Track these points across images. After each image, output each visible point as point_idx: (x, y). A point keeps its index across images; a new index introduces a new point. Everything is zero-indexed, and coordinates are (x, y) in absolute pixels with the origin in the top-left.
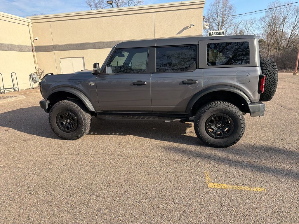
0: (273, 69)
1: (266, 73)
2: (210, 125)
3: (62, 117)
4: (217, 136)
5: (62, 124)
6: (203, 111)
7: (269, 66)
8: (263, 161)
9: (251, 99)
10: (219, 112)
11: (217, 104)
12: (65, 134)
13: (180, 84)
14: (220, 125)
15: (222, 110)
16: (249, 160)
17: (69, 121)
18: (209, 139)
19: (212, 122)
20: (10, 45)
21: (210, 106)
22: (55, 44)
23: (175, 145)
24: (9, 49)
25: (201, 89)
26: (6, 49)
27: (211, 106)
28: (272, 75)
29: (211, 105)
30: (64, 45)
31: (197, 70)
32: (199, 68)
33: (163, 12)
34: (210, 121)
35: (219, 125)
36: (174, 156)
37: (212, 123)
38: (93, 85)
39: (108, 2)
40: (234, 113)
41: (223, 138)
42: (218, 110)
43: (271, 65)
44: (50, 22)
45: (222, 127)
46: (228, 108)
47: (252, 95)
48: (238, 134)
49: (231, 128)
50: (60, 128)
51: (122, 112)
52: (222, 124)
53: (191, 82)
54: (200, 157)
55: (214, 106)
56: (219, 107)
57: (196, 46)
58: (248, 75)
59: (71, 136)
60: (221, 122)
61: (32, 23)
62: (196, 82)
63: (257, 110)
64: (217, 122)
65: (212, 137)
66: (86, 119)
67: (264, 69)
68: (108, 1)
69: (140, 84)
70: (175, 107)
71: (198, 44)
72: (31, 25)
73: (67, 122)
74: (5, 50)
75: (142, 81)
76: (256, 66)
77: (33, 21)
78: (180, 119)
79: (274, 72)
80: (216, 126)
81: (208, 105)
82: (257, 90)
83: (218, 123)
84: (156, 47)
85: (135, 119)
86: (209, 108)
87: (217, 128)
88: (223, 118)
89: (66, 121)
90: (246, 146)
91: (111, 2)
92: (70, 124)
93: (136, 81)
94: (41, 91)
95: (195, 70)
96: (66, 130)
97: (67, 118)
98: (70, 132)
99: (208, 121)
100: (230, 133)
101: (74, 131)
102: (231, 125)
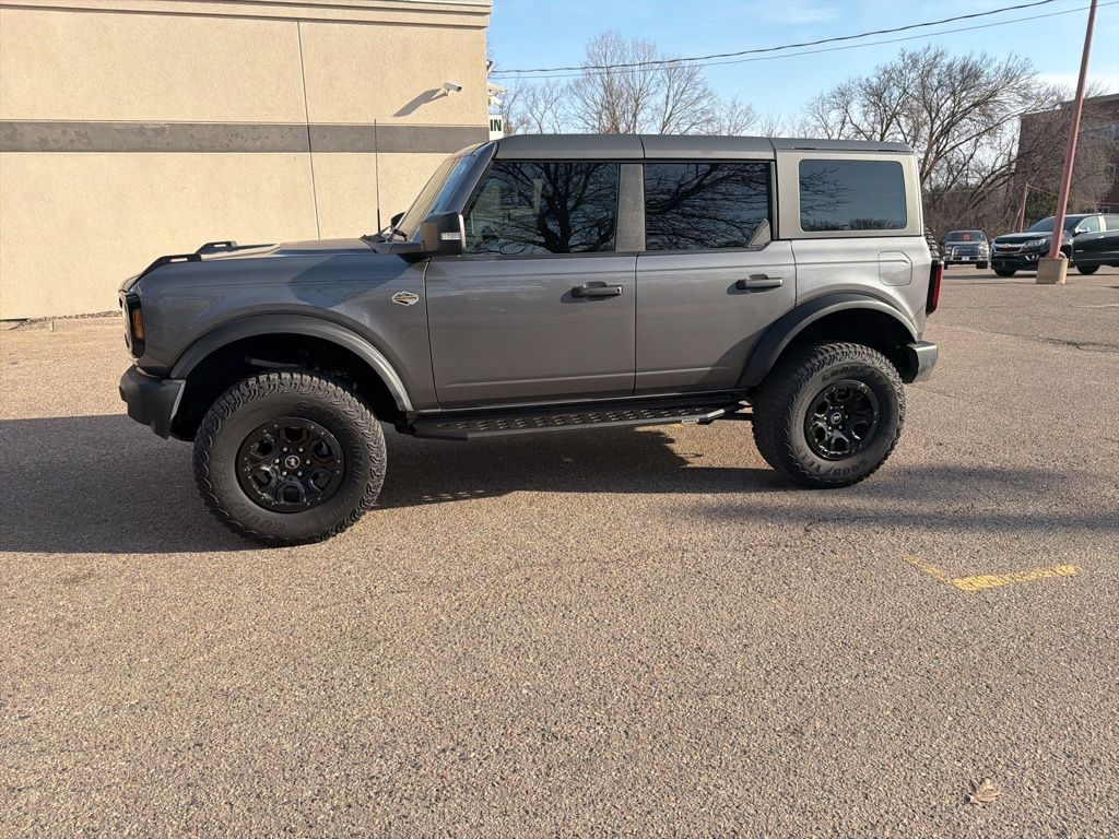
6: (801, 375)
10: (844, 375)
11: (839, 351)
13: (730, 291)
15: (854, 369)
17: (293, 461)
18: (815, 466)
19: (822, 409)
23: (709, 498)
25: (790, 305)
29: (822, 353)
31: (775, 246)
32: (779, 240)
33: (336, 25)
35: (836, 417)
37: (821, 413)
38: (412, 302)
41: (849, 455)
42: (844, 370)
45: (844, 421)
46: (869, 362)
47: (914, 321)
49: (872, 421)
50: (254, 498)
51: (520, 405)
52: (845, 412)
53: (762, 285)
54: (826, 520)
55: (833, 358)
56: (848, 360)
57: (768, 165)
58: (907, 260)
59: (310, 523)
60: (842, 407)
62: (779, 283)
64: (832, 407)
65: (823, 456)
69: (598, 294)
70: (710, 372)
71: (772, 160)
75: (604, 284)
76: (921, 235)
78: (722, 411)
80: (828, 423)
81: (816, 357)
82: (925, 305)
83: (834, 411)
84: (644, 161)
87: (830, 428)
88: (851, 394)
89: (279, 464)
92: (300, 474)
93: (581, 282)
94: (140, 335)
95: (767, 244)
96: (283, 502)
97: (285, 449)
98: (304, 508)
99: (815, 407)
100: (869, 436)
101: (323, 502)
102: (872, 413)
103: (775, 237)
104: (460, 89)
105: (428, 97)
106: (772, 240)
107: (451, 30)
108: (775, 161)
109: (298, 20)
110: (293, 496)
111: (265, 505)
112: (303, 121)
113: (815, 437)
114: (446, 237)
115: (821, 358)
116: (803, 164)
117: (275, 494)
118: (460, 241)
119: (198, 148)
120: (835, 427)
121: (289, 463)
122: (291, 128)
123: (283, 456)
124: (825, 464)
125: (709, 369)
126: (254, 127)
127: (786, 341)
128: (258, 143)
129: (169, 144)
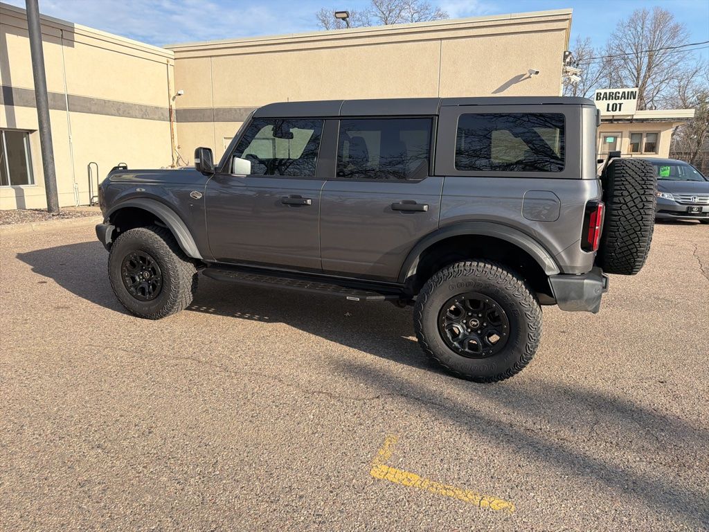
0: (643, 188)
1: (621, 198)
2: (451, 319)
3: (132, 264)
4: (467, 350)
5: (134, 280)
6: (433, 281)
7: (632, 181)
8: (565, 433)
9: (561, 264)
10: (471, 288)
11: (468, 268)
12: (136, 305)
13: (386, 210)
14: (475, 323)
16: (529, 425)
17: (146, 274)
18: (446, 356)
20: (123, 103)
21: (451, 270)
22: (217, 106)
24: (121, 112)
26: (113, 112)
27: (454, 271)
28: (636, 206)
29: (453, 268)
30: (235, 110)
31: (429, 180)
32: (434, 176)
33: (463, 40)
35: (473, 323)
36: (344, 386)
38: (199, 197)
39: (338, 15)
40: (509, 295)
41: (479, 356)
42: (470, 284)
43: (638, 179)
44: (211, 56)
45: (481, 328)
46: (494, 282)
47: (563, 255)
48: (520, 351)
49: (501, 333)
50: (128, 288)
52: (482, 320)
53: (411, 209)
54: (405, 396)
55: (459, 272)
56: (472, 276)
57: (432, 118)
58: (554, 198)
59: (147, 309)
60: (480, 315)
61: (175, 59)
62: (423, 208)
63: (573, 294)
64: (470, 314)
65: (455, 350)
66: (178, 275)
67: (618, 187)
68: (336, 13)
69: (296, 203)
71: (436, 115)
72: (172, 62)
73: (143, 278)
74: (112, 115)
75: (301, 197)
76: (581, 179)
77: (178, 55)
79: (643, 197)
80: (467, 326)
81: (448, 269)
82: (580, 241)
83: (471, 317)
84: (342, 118)
85: (284, 284)
86: (447, 277)
87: (469, 330)
88: (482, 306)
89: (142, 275)
90: (546, 387)
91: (345, 15)
93: (288, 194)
95: (424, 179)
97: (144, 268)
103: (432, 173)
104: (537, 73)
105: (517, 79)
106: (429, 176)
108: (438, 116)
109: (441, 39)
117: (136, 289)
123: (143, 271)
125: (372, 264)
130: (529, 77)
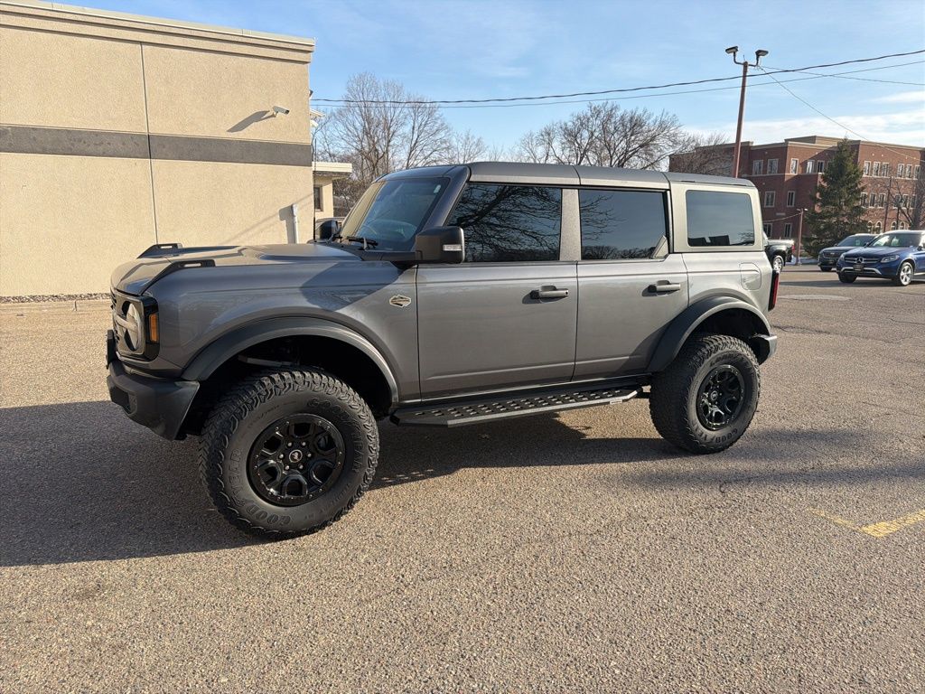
10: (724, 361)
13: (644, 294)
14: (716, 395)
15: (730, 356)
17: (296, 455)
18: (704, 436)
25: (685, 304)
27: (712, 348)
29: (709, 344)
31: (671, 258)
32: (674, 253)
33: (177, 50)
34: (706, 388)
35: (714, 395)
37: (706, 393)
38: (405, 304)
41: (725, 425)
42: (725, 357)
45: (719, 397)
46: (740, 350)
49: (739, 398)
50: (262, 494)
53: (666, 289)
55: (717, 348)
56: (727, 349)
57: (665, 193)
58: (758, 269)
60: (718, 386)
62: (678, 287)
64: (711, 388)
69: (550, 295)
70: (628, 360)
73: (286, 464)
75: (555, 288)
78: (635, 393)
81: (705, 347)
82: (768, 304)
83: (713, 390)
84: (581, 187)
87: (711, 404)
88: (726, 376)
89: (283, 459)
92: (301, 467)
93: (536, 285)
94: (154, 337)
95: (666, 257)
96: (286, 496)
97: (290, 444)
98: (308, 499)
99: (704, 387)
100: (737, 411)
101: (324, 492)
102: (740, 391)
103: (671, 251)
104: (288, 112)
105: (259, 116)
106: (669, 253)
107: (279, 63)
108: (670, 190)
109: (141, 43)
110: (296, 488)
111: (272, 500)
112: (145, 131)
113: (703, 411)
114: (447, 248)
115: (708, 347)
116: (689, 193)
117: (279, 489)
118: (461, 252)
119: (38, 149)
120: (713, 403)
121: (292, 457)
122: (132, 136)
123: (287, 451)
124: (711, 434)
125: (627, 358)
126: (97, 134)
127: (687, 334)
128: (101, 149)
129: (11, 144)
130: (273, 116)
